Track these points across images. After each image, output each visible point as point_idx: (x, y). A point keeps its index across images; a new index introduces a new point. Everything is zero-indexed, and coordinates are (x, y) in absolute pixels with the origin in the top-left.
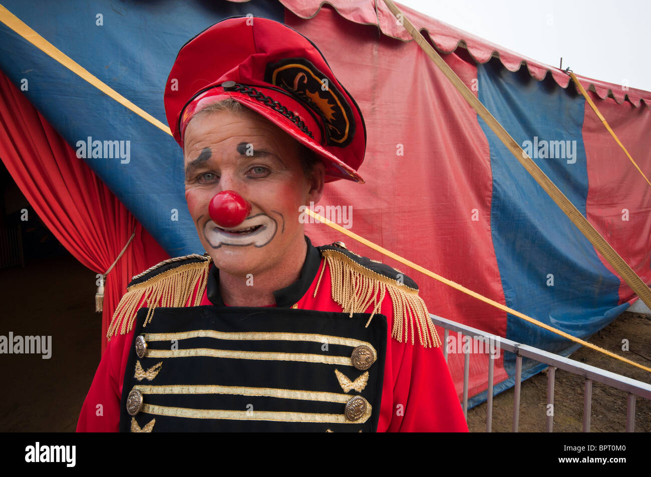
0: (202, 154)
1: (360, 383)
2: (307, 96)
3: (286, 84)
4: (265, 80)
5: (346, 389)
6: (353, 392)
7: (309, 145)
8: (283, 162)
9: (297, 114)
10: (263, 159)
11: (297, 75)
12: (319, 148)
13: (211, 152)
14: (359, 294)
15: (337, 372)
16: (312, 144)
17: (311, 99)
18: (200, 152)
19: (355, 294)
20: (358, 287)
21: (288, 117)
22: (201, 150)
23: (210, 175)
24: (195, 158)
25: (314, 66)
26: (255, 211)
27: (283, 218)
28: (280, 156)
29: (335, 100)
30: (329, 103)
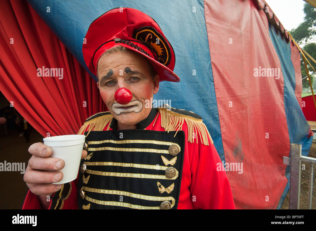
0: (109, 73)
1: (173, 161)
2: (151, 45)
3: (142, 40)
5: (166, 164)
6: (169, 165)
8: (144, 76)
10: (136, 75)
13: (113, 72)
14: (172, 124)
15: (162, 156)
17: (153, 46)
18: (108, 72)
19: (170, 124)
20: (172, 121)
22: (108, 71)
23: (112, 82)
24: (106, 75)
25: (156, 30)
28: (143, 73)
29: (164, 46)
30: (161, 47)
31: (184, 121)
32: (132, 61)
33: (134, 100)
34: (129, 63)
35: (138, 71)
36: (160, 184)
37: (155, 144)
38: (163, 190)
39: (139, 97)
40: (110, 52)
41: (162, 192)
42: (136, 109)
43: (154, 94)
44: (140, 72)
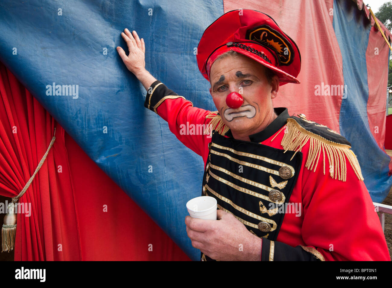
0: (221, 78)
2: (267, 42)
3: (256, 39)
4: (246, 39)
7: (270, 68)
8: (257, 78)
9: (263, 53)
10: (248, 78)
11: (262, 33)
12: (276, 69)
13: (224, 77)
14: (294, 142)
16: (272, 67)
17: (269, 44)
19: (292, 142)
20: (295, 138)
21: (258, 55)
23: (224, 87)
24: (218, 81)
25: (271, 28)
26: (246, 103)
27: (258, 105)
28: (256, 75)
29: (282, 42)
30: (279, 44)
31: (308, 140)
32: (243, 64)
33: (246, 105)
34: (240, 66)
35: (250, 74)
36: (262, 204)
37: (267, 162)
38: (264, 210)
39: (251, 101)
40: (222, 58)
41: (263, 213)
42: (249, 115)
43: (271, 98)
44: (252, 74)
